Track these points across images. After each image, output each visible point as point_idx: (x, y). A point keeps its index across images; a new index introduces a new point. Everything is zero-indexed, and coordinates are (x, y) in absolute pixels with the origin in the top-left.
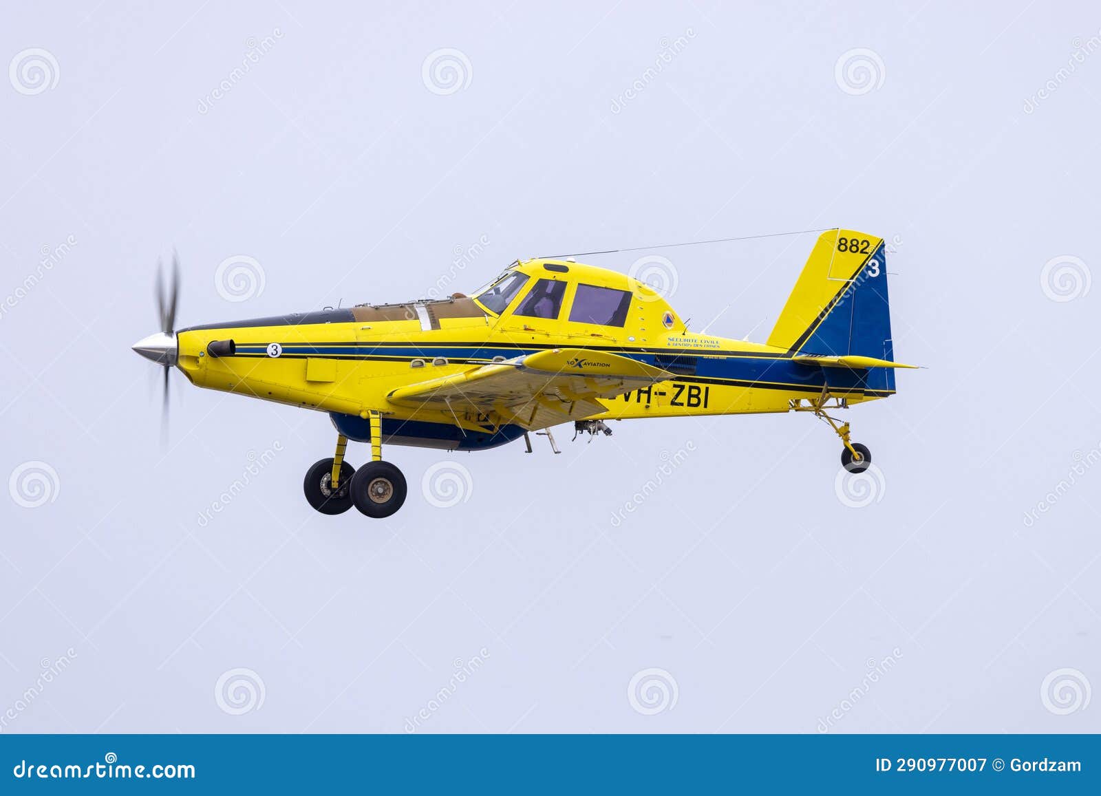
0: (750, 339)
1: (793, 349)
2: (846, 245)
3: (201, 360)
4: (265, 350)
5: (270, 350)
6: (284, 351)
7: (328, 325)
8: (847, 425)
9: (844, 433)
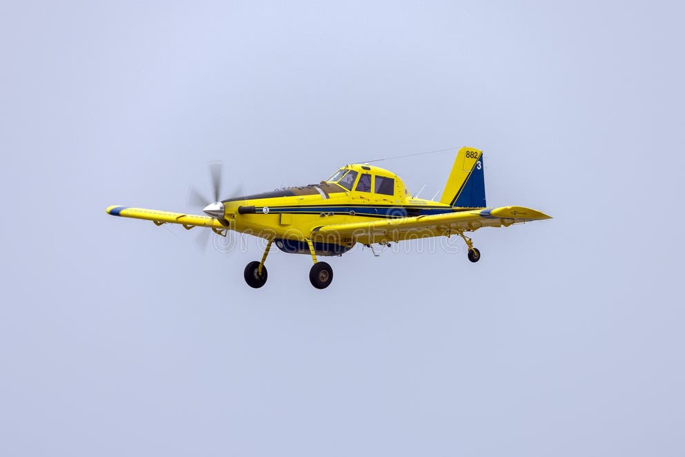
0: (434, 200)
1: (451, 204)
2: (470, 154)
3: (236, 216)
4: (262, 210)
5: (264, 210)
6: (270, 210)
7: (285, 198)
8: (470, 239)
9: (470, 243)
